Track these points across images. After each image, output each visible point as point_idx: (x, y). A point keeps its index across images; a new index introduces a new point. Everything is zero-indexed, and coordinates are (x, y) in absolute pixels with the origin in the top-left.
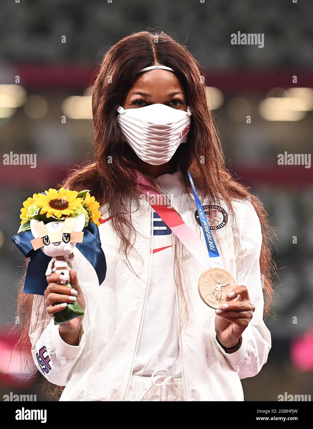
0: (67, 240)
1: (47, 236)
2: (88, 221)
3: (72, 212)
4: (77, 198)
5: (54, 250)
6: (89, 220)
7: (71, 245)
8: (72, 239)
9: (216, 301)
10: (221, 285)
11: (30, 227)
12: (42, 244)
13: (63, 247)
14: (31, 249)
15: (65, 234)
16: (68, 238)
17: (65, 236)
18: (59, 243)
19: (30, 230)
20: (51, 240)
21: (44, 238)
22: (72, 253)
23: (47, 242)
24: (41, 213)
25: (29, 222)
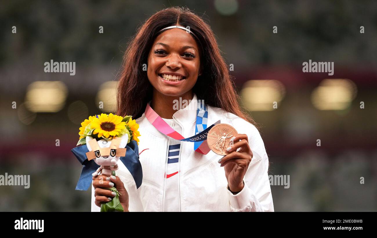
0: (113, 154)
1: (99, 151)
2: (130, 139)
3: (118, 134)
4: (122, 122)
5: (103, 162)
6: (131, 137)
7: (116, 158)
8: (117, 153)
9: (220, 149)
10: (225, 137)
11: (85, 142)
12: (95, 156)
13: (111, 160)
14: (86, 159)
15: (112, 150)
16: (114, 153)
17: (112, 151)
18: (107, 157)
19: (86, 144)
20: (102, 153)
21: (96, 152)
22: (117, 165)
23: (99, 155)
24: (94, 133)
25: (85, 138)
